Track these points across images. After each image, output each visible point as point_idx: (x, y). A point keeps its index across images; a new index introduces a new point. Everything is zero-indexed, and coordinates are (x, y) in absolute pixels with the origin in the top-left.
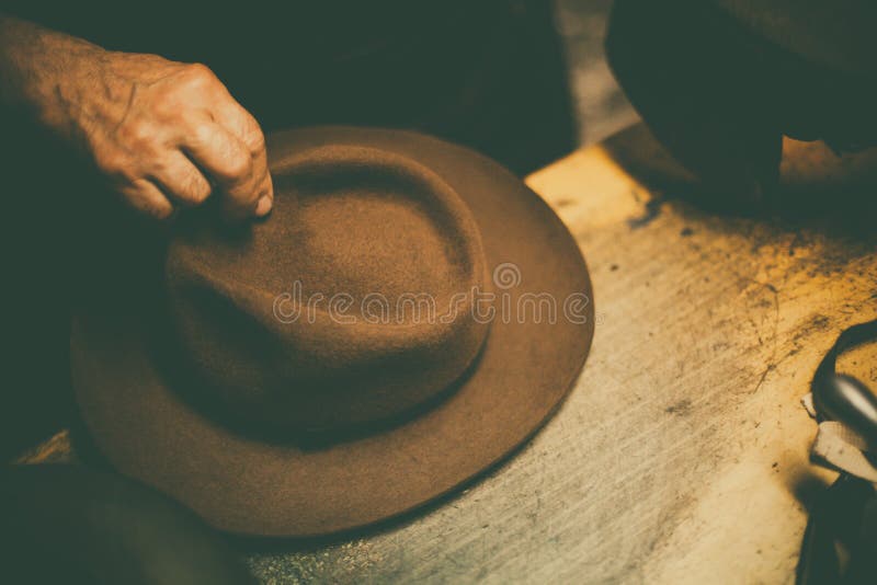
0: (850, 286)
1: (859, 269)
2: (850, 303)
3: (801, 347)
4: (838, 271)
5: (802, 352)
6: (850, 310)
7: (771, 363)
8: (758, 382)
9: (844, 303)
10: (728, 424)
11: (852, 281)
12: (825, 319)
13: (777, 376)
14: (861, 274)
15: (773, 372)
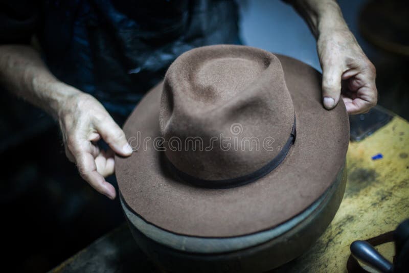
0: (362, 201)
1: (365, 193)
2: (363, 209)
3: (342, 230)
4: (356, 195)
5: (343, 232)
6: (362, 212)
7: (330, 238)
8: (325, 248)
9: (360, 209)
10: (313, 267)
11: (362, 199)
12: (352, 217)
13: (333, 244)
14: (366, 195)
15: (332, 242)
